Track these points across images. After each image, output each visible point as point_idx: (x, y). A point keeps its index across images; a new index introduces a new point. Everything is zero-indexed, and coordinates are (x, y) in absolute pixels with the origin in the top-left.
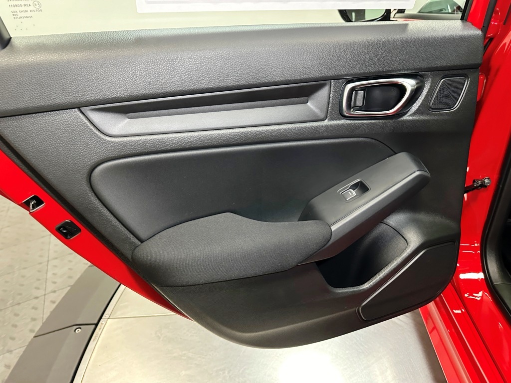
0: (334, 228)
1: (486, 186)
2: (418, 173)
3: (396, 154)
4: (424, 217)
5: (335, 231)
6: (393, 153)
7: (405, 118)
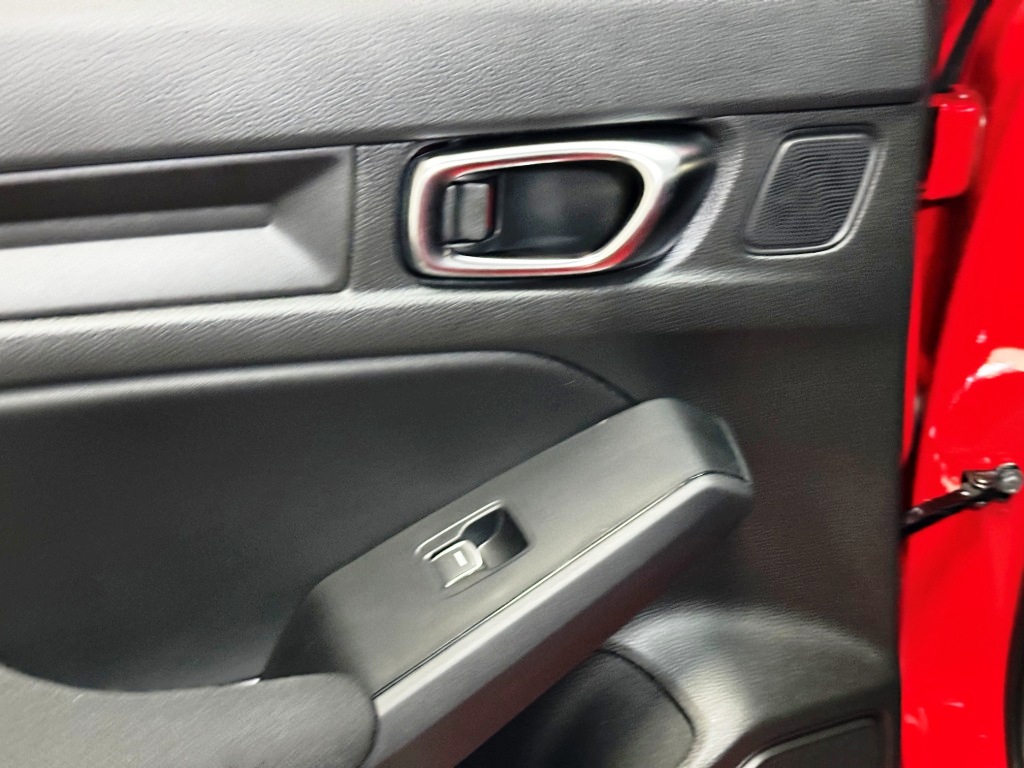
0: (386, 704)
1: (1007, 496)
2: (703, 483)
3: (634, 403)
4: (760, 626)
5: (391, 714)
6: (621, 401)
7: (655, 279)
